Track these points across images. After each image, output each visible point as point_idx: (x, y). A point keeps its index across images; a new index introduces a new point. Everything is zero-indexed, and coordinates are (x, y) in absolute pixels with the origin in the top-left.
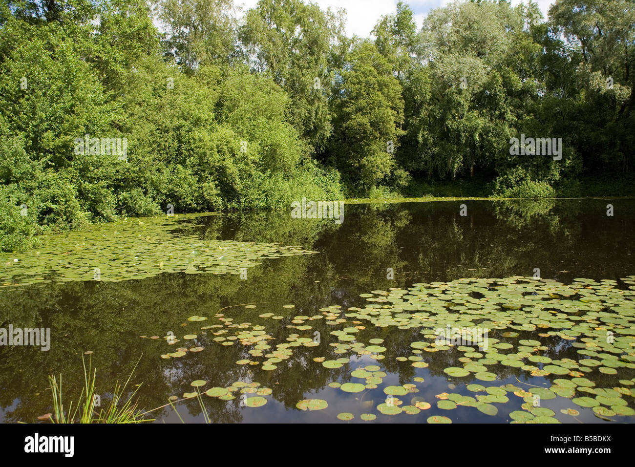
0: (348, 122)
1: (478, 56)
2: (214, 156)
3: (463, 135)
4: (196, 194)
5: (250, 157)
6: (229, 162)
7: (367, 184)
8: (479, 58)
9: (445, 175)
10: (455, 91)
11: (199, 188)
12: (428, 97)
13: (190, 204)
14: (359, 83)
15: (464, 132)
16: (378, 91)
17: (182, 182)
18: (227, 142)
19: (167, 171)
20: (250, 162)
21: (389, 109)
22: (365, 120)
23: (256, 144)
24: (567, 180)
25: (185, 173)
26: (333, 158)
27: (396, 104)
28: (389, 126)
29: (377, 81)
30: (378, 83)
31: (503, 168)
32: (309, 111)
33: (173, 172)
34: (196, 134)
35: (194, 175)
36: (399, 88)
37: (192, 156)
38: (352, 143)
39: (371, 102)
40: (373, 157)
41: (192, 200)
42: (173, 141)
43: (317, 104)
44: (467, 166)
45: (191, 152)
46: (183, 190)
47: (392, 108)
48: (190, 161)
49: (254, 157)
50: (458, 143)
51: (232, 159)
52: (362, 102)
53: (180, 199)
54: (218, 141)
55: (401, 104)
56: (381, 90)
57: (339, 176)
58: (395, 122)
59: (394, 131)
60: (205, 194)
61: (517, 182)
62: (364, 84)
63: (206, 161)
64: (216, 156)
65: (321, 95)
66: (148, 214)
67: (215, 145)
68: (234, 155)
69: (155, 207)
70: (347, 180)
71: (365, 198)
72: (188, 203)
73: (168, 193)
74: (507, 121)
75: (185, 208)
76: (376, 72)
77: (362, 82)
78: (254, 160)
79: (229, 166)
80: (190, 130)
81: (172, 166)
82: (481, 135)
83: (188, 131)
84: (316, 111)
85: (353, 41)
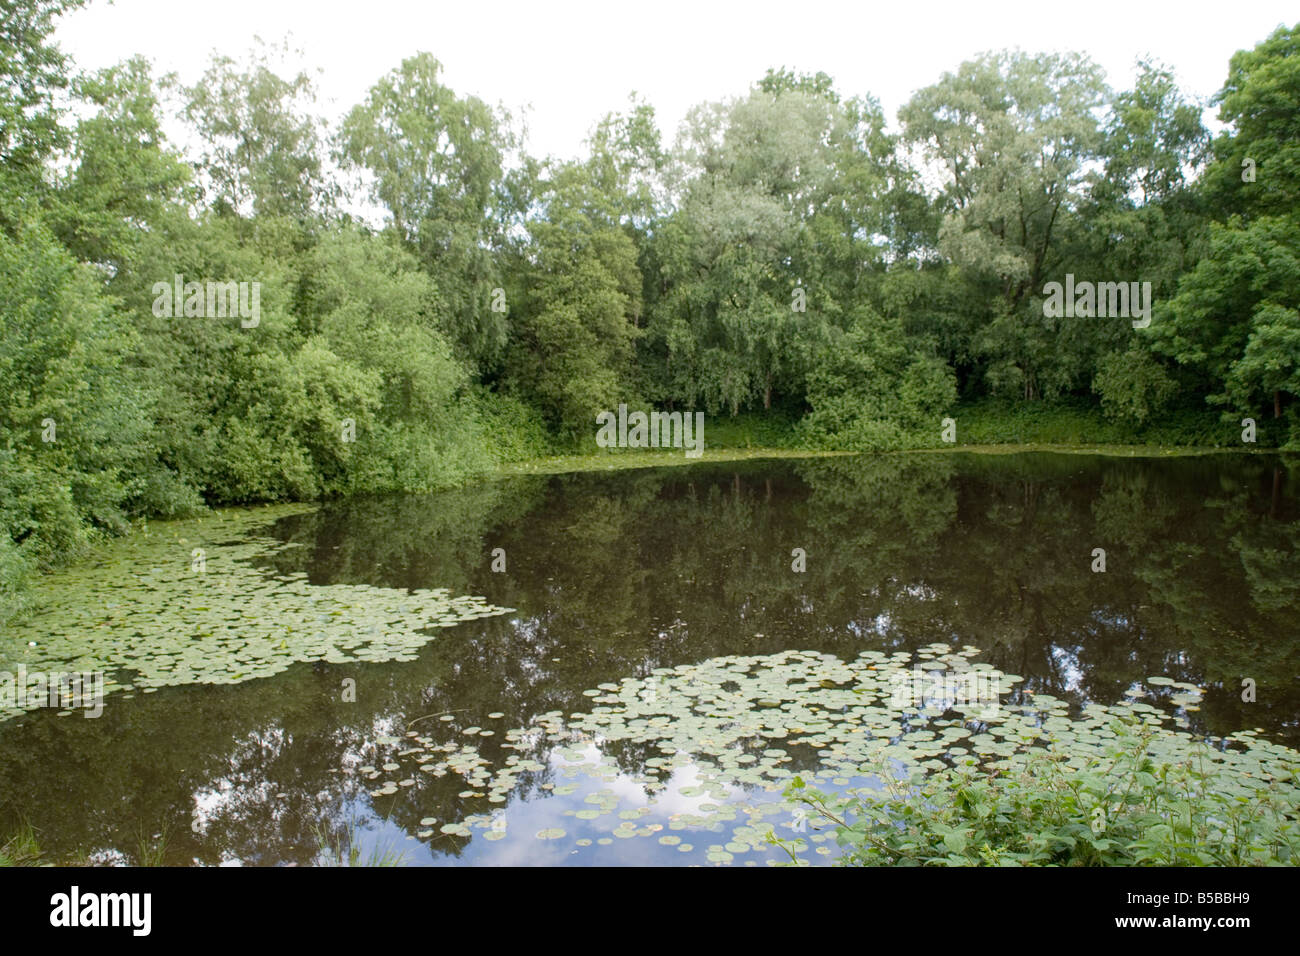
0: (540, 317)
1: (772, 194)
2: (301, 404)
3: (749, 338)
4: (268, 473)
5: (365, 400)
6: (327, 413)
7: (575, 429)
8: (775, 198)
9: (718, 409)
10: (733, 259)
11: (274, 461)
12: (684, 268)
13: (258, 491)
14: (560, 244)
15: (750, 333)
16: (594, 258)
17: (243, 452)
18: (323, 375)
19: (212, 432)
20: (365, 409)
21: (614, 293)
22: (571, 314)
23: (375, 376)
24: (931, 417)
25: (246, 433)
26: (512, 382)
27: (627, 283)
28: (614, 324)
29: (592, 240)
30: (594, 244)
31: (819, 396)
32: (468, 299)
33: (223, 432)
34: (264, 359)
35: (263, 437)
36: (633, 253)
37: (258, 400)
38: (548, 354)
39: (582, 279)
40: (586, 381)
41: (261, 483)
42: (222, 373)
43: (481, 284)
44: (758, 392)
45: (257, 394)
46: (244, 466)
47: (620, 290)
48: (255, 412)
49: (370, 400)
50: (742, 351)
51: (333, 406)
52: (566, 280)
53: (238, 482)
54: (307, 373)
55: (636, 282)
56: (599, 257)
57: (525, 416)
58: (626, 315)
59: (624, 332)
60: (286, 473)
61: (845, 422)
62: (568, 247)
63: (286, 412)
64: (305, 404)
65: (488, 268)
66: (182, 514)
67: (302, 382)
68: (336, 398)
69: (194, 500)
70: (539, 422)
71: (573, 453)
72: (255, 489)
73: (216, 472)
74: (825, 312)
75: (248, 497)
76: (589, 224)
77: (564, 243)
78: (372, 405)
79: (327, 419)
80: (252, 353)
81: (220, 418)
82: (780, 338)
83: (249, 355)
84: (480, 299)
85: (546, 164)
